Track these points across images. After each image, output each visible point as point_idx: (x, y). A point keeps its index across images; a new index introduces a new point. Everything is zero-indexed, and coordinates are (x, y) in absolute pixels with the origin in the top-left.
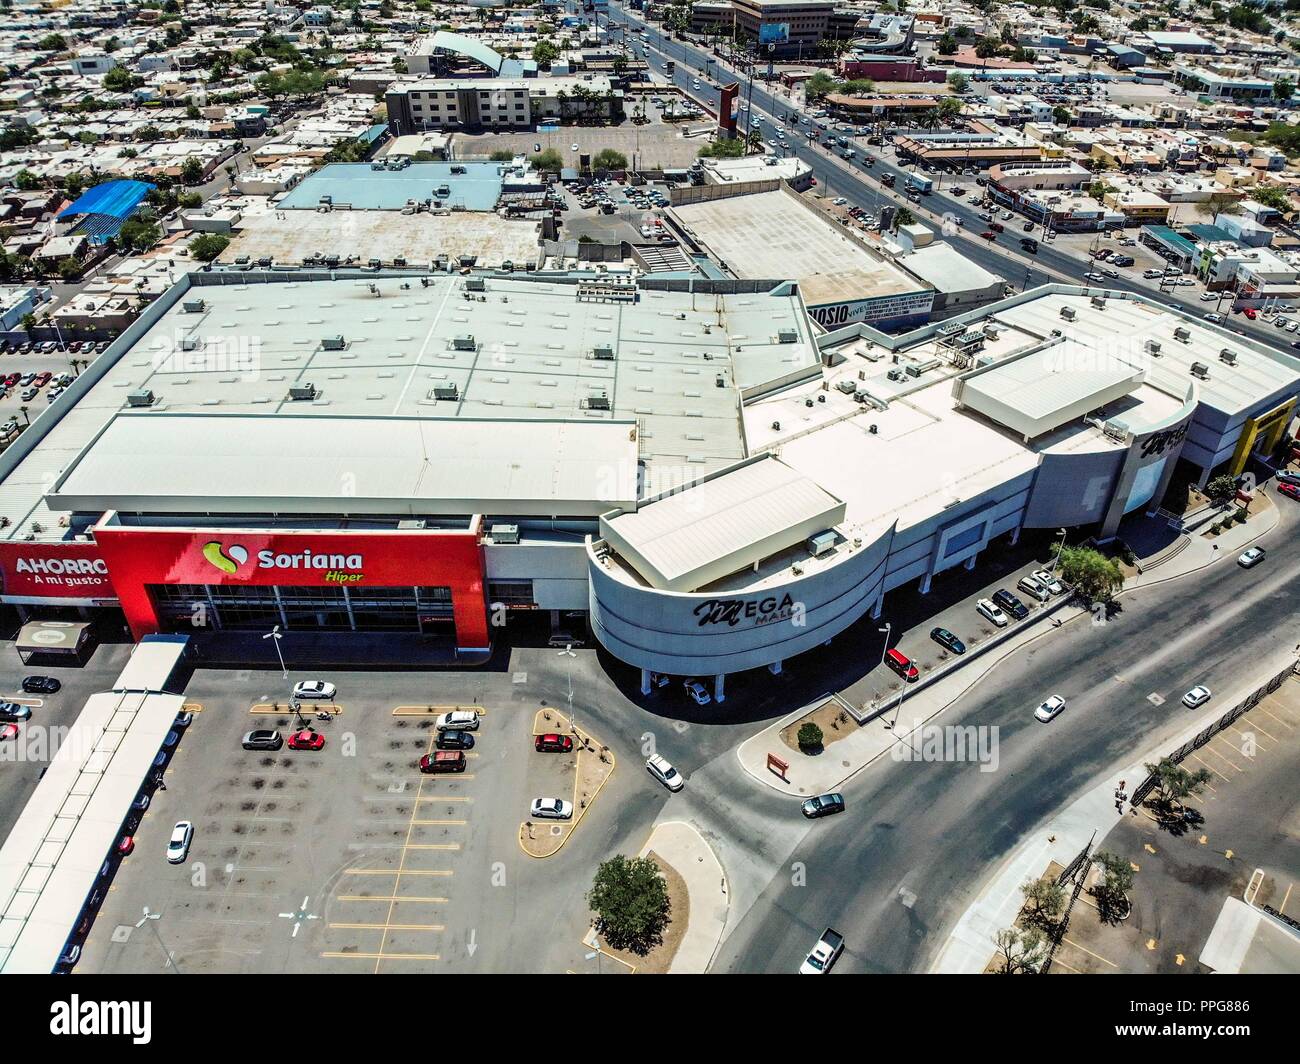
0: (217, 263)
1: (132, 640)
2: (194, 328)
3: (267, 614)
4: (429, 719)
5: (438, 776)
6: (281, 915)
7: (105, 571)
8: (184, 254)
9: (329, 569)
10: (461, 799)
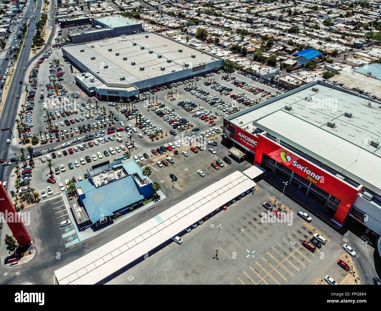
0: (328, 80)
1: (253, 164)
2: (312, 95)
3: (287, 177)
4: (313, 232)
5: (305, 248)
6: (247, 250)
7: (256, 145)
8: (320, 75)
9: (310, 175)
10: (308, 259)
